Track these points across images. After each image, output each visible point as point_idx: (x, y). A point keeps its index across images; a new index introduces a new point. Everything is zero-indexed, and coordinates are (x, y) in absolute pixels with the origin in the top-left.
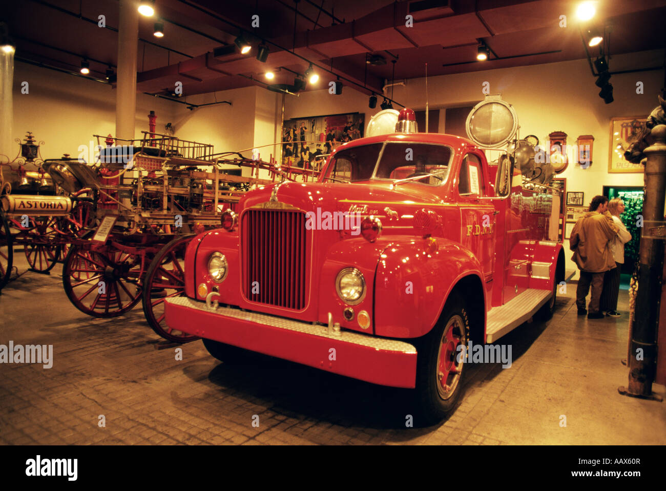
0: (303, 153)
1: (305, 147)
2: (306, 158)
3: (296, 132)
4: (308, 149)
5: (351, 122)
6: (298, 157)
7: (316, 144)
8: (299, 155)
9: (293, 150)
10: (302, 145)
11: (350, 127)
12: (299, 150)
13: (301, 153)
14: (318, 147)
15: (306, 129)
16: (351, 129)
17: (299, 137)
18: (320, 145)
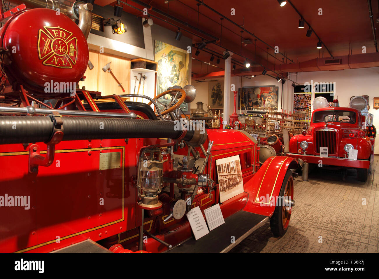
0: (249, 103)
1: (250, 100)
2: (251, 104)
3: (245, 93)
4: (251, 101)
5: (272, 90)
6: (247, 104)
7: (255, 99)
8: (247, 103)
9: (244, 101)
10: (249, 99)
11: (271, 92)
12: (247, 101)
13: (248, 102)
14: (256, 100)
15: (250, 92)
16: (272, 93)
17: (247, 96)
18: (257, 99)
